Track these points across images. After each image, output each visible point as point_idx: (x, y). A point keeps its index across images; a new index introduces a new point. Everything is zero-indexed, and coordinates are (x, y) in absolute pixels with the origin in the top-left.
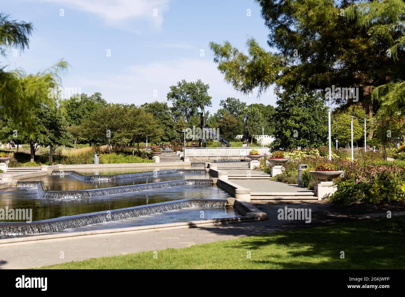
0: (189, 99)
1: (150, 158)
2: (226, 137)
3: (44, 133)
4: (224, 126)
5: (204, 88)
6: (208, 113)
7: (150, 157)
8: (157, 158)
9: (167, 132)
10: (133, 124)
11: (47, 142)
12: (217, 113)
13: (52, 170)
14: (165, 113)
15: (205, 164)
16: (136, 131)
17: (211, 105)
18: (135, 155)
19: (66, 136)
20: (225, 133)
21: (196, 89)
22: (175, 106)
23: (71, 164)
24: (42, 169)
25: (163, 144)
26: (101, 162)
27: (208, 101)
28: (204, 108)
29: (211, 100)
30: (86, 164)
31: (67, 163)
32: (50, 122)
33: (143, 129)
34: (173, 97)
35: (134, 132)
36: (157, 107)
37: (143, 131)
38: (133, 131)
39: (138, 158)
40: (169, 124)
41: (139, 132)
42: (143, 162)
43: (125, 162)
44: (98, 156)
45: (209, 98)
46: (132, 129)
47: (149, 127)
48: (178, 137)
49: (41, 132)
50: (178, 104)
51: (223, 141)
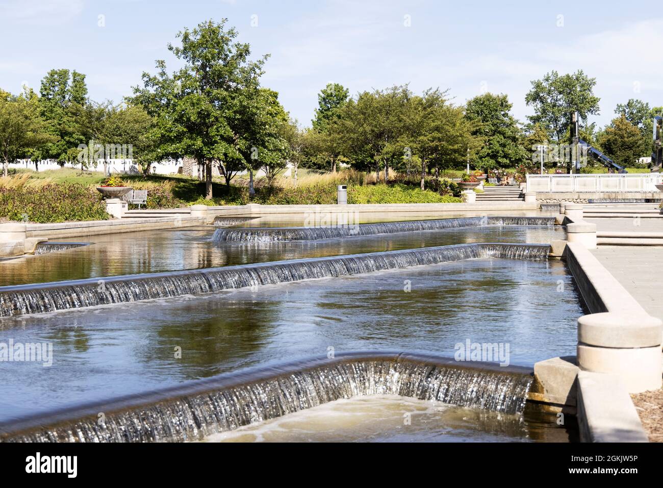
0: (561, 103)
1: (457, 195)
2: (620, 160)
3: (230, 141)
4: (616, 140)
5: (587, 85)
6: (593, 126)
7: (457, 192)
8: (470, 195)
9: (506, 149)
10: (420, 125)
11: (232, 158)
12: (609, 125)
13: (215, 215)
14: (503, 115)
15: (560, 205)
16: (425, 138)
17: (598, 112)
18: (426, 188)
19: (275, 147)
20: (618, 153)
21: (574, 86)
22: (539, 113)
23: (288, 203)
24: (193, 212)
25: (503, 172)
26: (351, 201)
27: (592, 105)
28: (586, 117)
29: (598, 103)
30: (320, 203)
31: (279, 202)
32: (238, 116)
33: (440, 135)
34: (534, 100)
35: (422, 142)
36: (488, 103)
37: (440, 140)
38: (421, 138)
39: (431, 193)
40: (510, 133)
41: (433, 141)
42: (440, 201)
43: (401, 201)
44: (344, 187)
45: (595, 101)
46: (420, 134)
47: (452, 132)
48: (527, 159)
49: (222, 138)
50: (544, 111)
51: (612, 166)
